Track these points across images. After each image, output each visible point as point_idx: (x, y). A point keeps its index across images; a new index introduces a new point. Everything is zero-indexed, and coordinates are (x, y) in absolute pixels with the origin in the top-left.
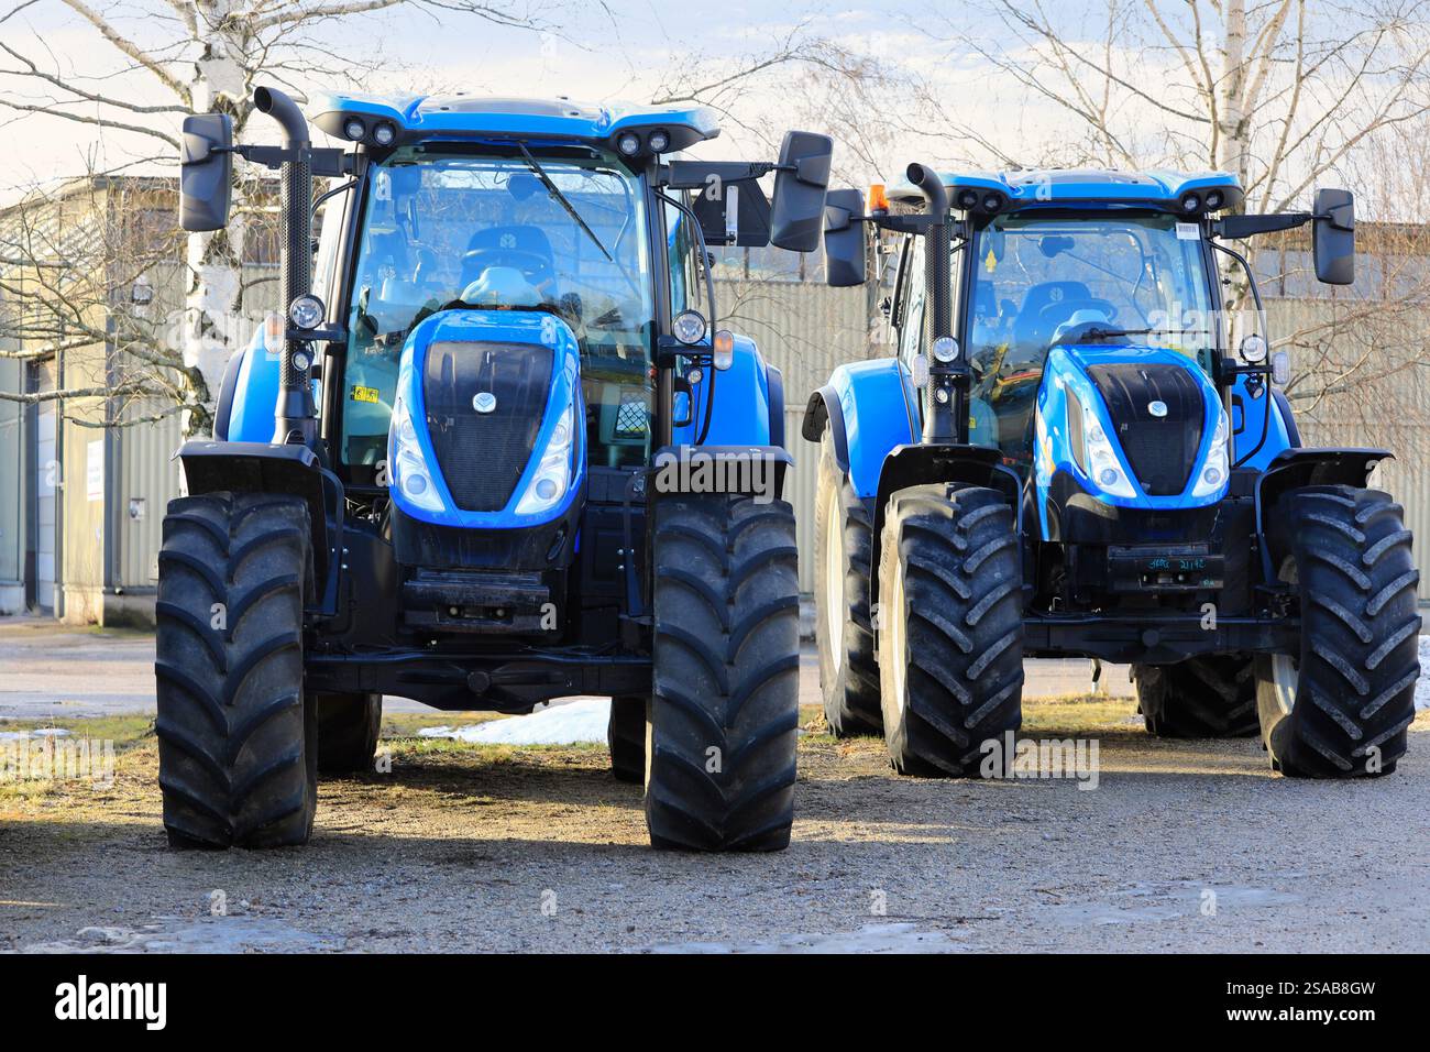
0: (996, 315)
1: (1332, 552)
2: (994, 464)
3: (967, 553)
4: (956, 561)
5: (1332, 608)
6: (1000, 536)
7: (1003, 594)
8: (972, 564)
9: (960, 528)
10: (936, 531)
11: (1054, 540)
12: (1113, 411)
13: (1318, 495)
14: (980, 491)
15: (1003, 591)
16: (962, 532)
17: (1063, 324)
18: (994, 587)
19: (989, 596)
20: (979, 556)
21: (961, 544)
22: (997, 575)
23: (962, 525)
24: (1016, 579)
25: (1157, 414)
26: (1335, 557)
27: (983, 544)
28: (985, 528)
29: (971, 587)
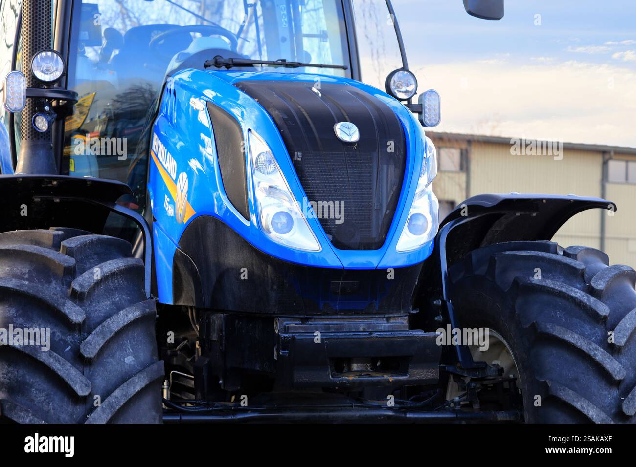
0: (100, 44)
1: (568, 328)
2: (114, 205)
3: (84, 329)
4: (69, 339)
5: (578, 406)
6: (132, 303)
7: (138, 388)
8: (92, 345)
9: (74, 290)
10: (41, 295)
11: (181, 303)
12: (287, 132)
13: (533, 253)
14: (100, 240)
15: (139, 383)
16: (77, 297)
17: (182, 52)
18: (124, 379)
19: (117, 393)
20: (102, 332)
21: (76, 314)
22: (129, 360)
23: (77, 288)
24: (155, 367)
25: (347, 139)
26: (576, 336)
27: (107, 316)
28: (110, 292)
29: (90, 378)
